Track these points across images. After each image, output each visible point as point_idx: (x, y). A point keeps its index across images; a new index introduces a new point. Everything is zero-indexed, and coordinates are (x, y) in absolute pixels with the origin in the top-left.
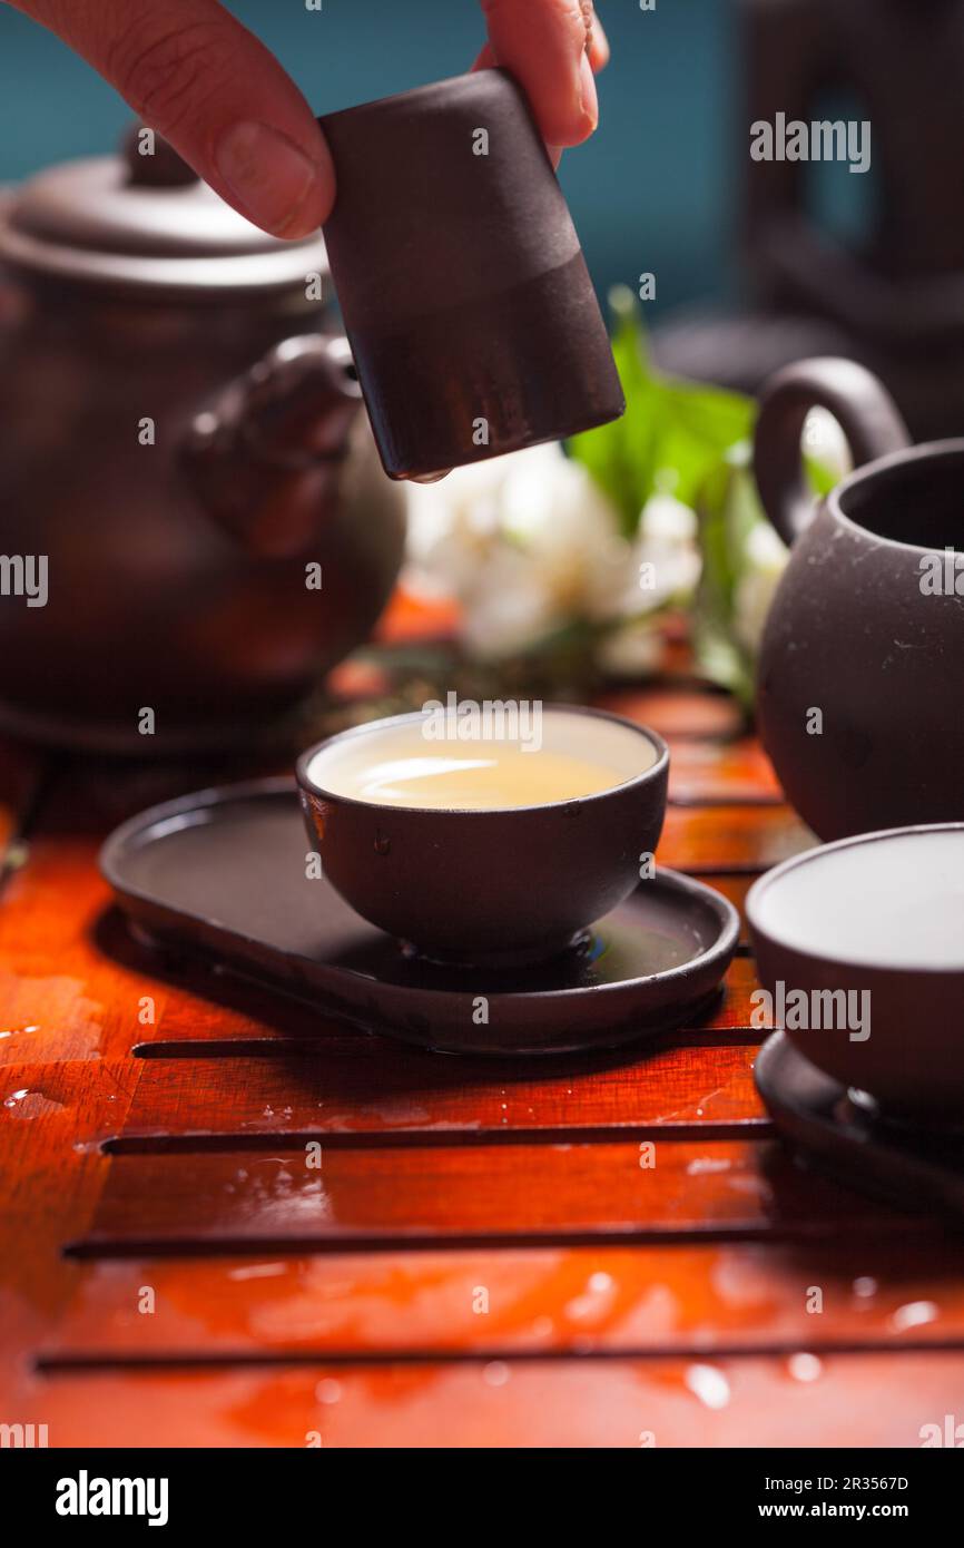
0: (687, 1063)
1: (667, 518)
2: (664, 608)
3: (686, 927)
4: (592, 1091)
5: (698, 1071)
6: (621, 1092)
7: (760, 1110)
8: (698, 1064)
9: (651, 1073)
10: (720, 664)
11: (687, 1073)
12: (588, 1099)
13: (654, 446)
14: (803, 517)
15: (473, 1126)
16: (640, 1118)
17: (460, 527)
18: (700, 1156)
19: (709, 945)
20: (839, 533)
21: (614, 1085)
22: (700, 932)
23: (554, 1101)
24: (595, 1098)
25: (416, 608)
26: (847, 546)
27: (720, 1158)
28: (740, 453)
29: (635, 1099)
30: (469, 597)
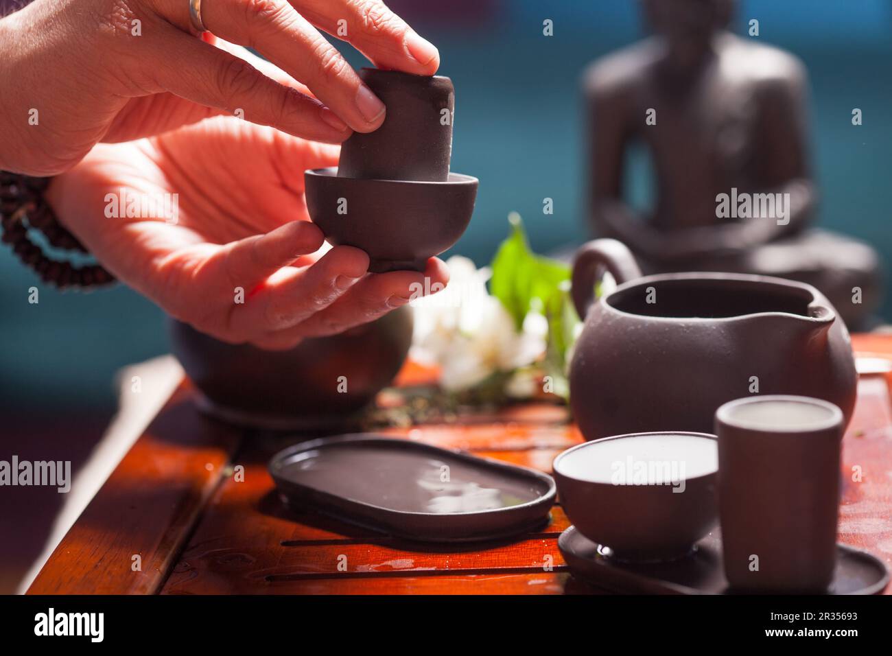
0: (531, 545)
1: (536, 325)
2: (534, 364)
3: (532, 490)
4: (487, 556)
5: (536, 548)
6: (500, 556)
7: (563, 561)
8: (536, 545)
9: (514, 549)
10: (558, 386)
11: (531, 549)
12: (485, 559)
13: (529, 289)
14: (592, 310)
15: (433, 569)
16: (508, 565)
17: (439, 327)
18: (534, 579)
19: (543, 494)
20: (604, 312)
21: (497, 554)
22: (538, 490)
23: (470, 560)
24: (489, 558)
25: (418, 368)
26: (608, 317)
27: (543, 579)
28: (566, 285)
29: (507, 559)
30: (443, 359)
